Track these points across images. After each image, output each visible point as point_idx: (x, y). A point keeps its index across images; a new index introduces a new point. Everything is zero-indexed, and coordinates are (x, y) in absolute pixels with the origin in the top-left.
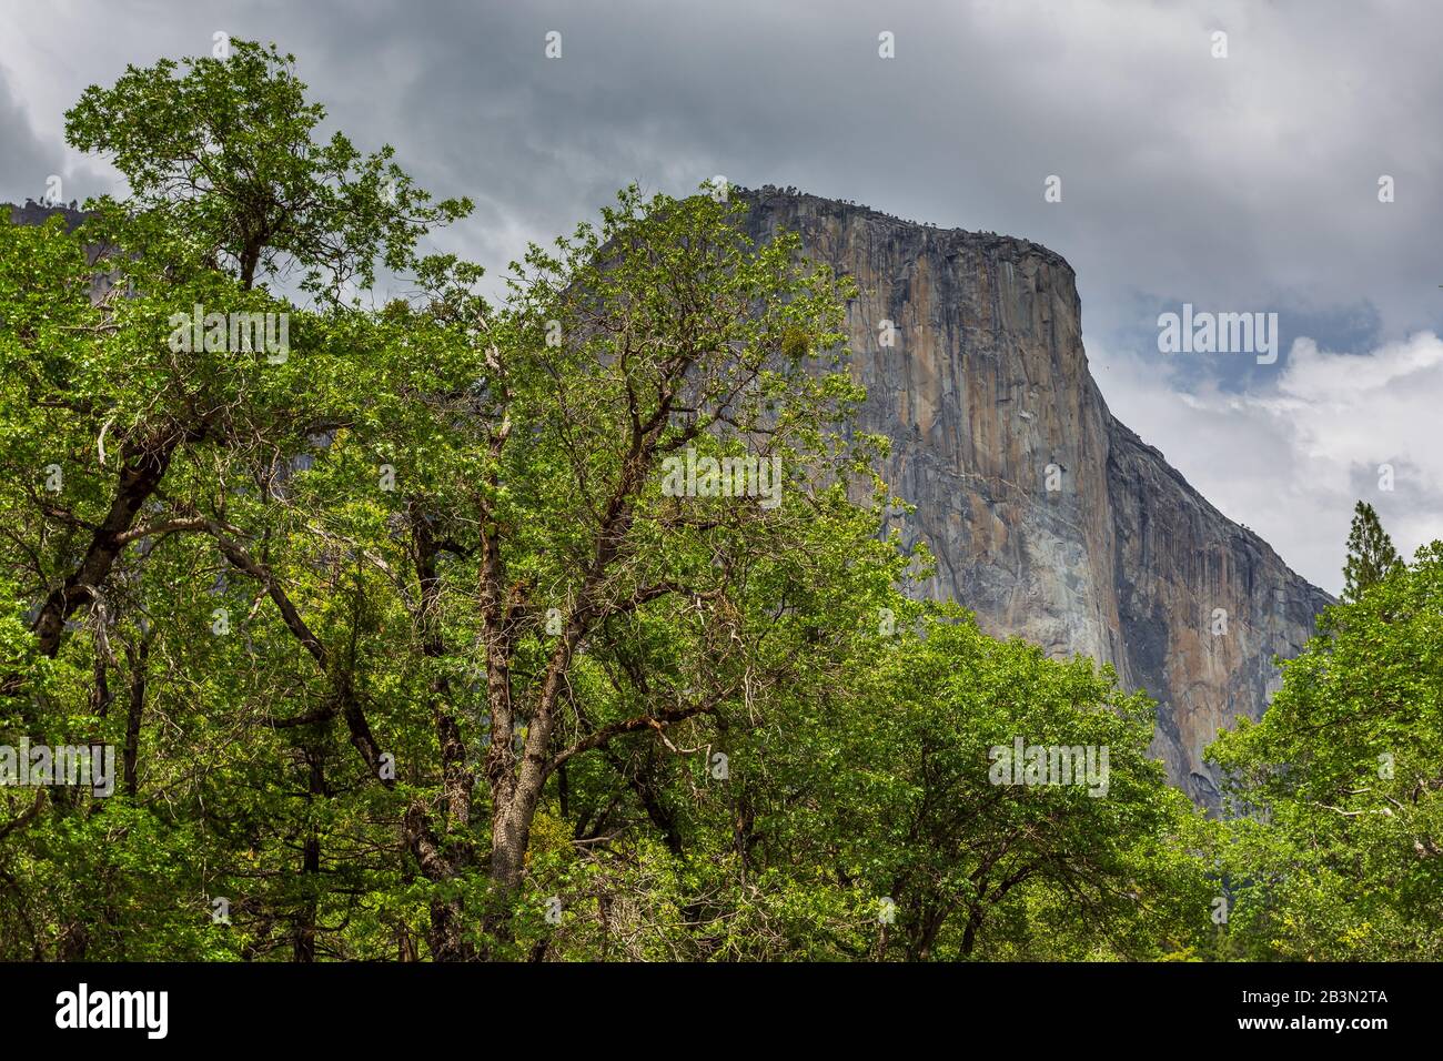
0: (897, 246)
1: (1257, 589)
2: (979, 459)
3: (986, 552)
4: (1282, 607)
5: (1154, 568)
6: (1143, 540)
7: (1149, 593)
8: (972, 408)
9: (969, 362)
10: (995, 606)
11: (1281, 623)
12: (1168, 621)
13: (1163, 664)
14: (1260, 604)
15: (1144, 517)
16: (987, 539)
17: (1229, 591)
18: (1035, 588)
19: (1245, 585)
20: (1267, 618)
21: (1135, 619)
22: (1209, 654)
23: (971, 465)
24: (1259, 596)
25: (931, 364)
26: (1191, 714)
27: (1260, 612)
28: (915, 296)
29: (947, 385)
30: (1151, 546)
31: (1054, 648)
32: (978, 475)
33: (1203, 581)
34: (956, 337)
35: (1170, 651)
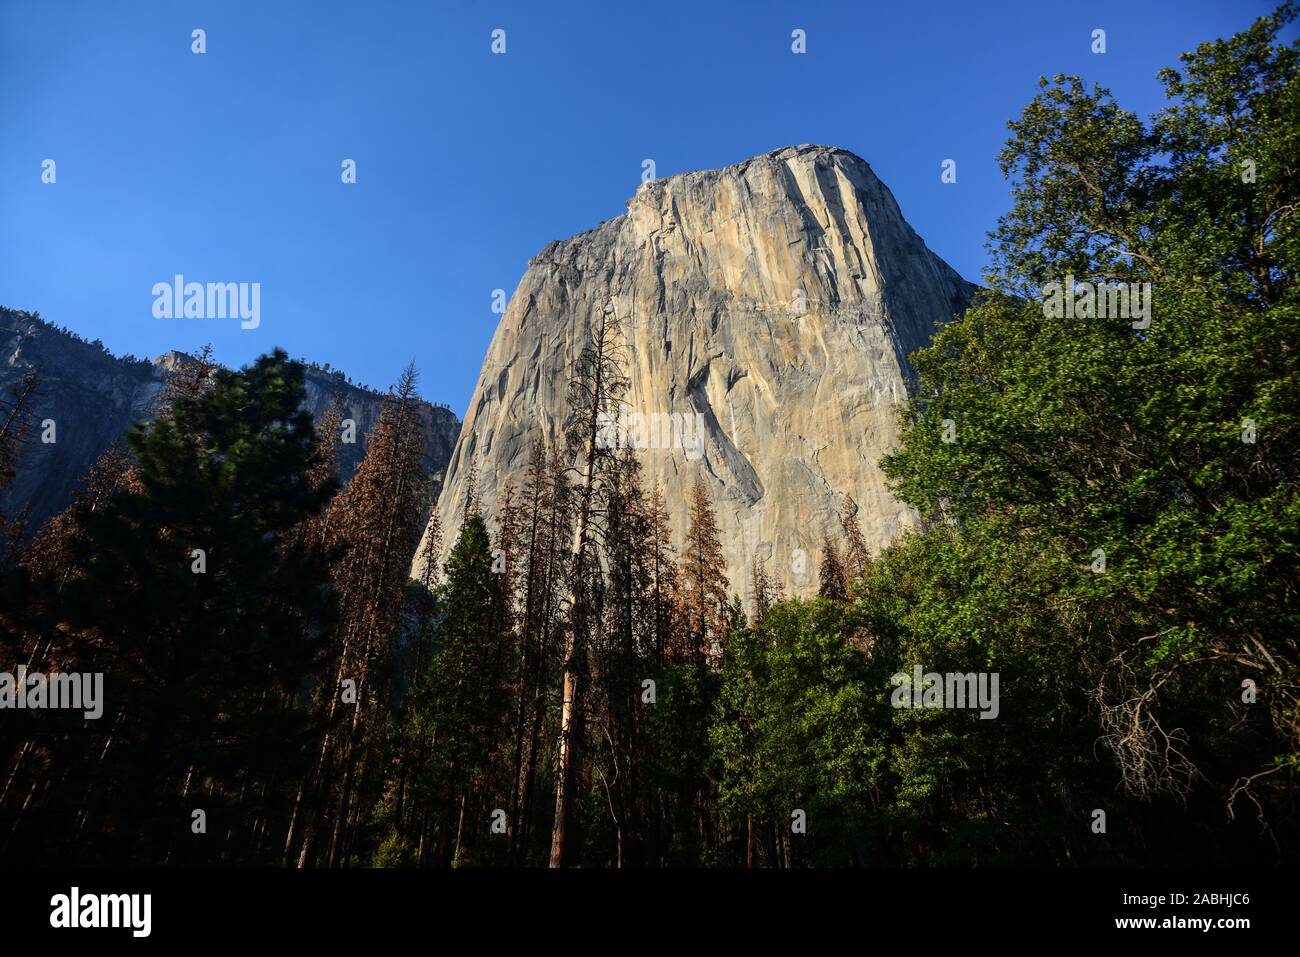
0: (706, 183)
2: (779, 290)
3: (796, 358)
8: (768, 256)
9: (762, 226)
10: (804, 395)
16: (796, 348)
18: (840, 368)
23: (774, 298)
25: (736, 243)
28: (718, 205)
29: (748, 250)
31: (858, 409)
32: (782, 303)
34: (750, 216)
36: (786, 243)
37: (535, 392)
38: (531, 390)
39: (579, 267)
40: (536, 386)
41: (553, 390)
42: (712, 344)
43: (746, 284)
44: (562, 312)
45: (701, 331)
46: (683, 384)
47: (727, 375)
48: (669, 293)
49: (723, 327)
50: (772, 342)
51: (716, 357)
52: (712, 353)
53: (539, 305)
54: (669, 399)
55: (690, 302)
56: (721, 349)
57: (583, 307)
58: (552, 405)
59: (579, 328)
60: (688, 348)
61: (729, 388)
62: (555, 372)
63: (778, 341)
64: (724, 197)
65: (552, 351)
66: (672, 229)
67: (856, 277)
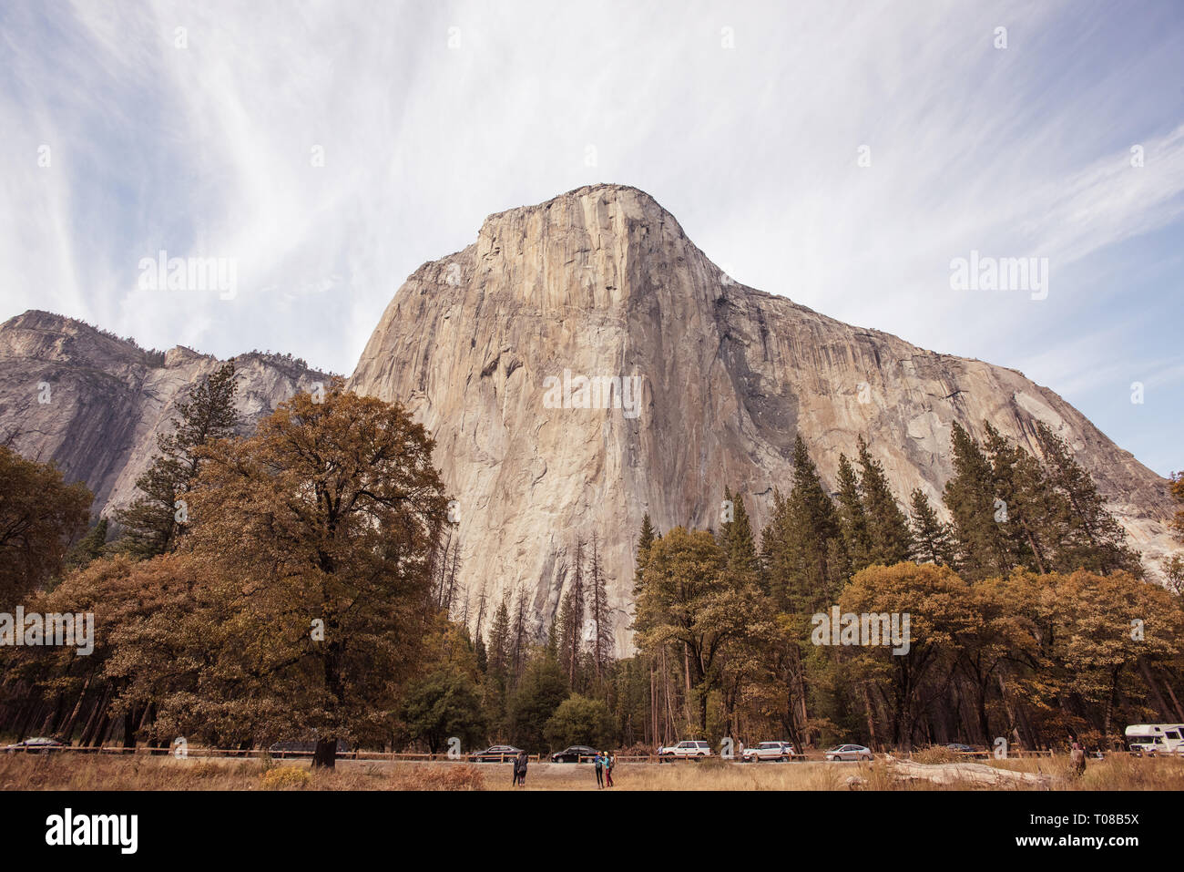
1: (885, 363)
3: (554, 353)
4: (913, 372)
5: (780, 361)
6: (765, 344)
7: (776, 377)
8: (549, 274)
9: (550, 250)
11: (915, 382)
12: (798, 393)
13: (796, 421)
14: (891, 372)
15: (764, 333)
17: (857, 368)
18: (576, 361)
19: (873, 361)
20: (899, 380)
21: (767, 396)
22: (844, 410)
23: (548, 306)
24: (889, 367)
25: (534, 263)
26: (828, 452)
27: (891, 377)
29: (539, 269)
30: (774, 348)
33: (830, 364)
34: (545, 242)
35: (801, 411)
36: (563, 262)
37: (389, 377)
38: (386, 376)
39: (439, 282)
40: (390, 374)
41: (401, 377)
42: (504, 342)
43: (533, 296)
44: (419, 317)
45: (498, 332)
46: (478, 373)
47: (508, 366)
48: (485, 302)
49: (515, 329)
50: (541, 341)
51: (505, 352)
52: (502, 348)
53: (403, 312)
54: (465, 383)
55: (497, 309)
56: (509, 346)
57: (433, 313)
58: (398, 388)
59: (428, 329)
60: (486, 346)
61: (508, 376)
62: (404, 363)
63: (545, 339)
64: (533, 227)
65: (405, 347)
66: (498, 252)
67: (608, 288)
